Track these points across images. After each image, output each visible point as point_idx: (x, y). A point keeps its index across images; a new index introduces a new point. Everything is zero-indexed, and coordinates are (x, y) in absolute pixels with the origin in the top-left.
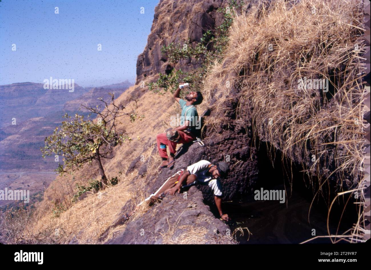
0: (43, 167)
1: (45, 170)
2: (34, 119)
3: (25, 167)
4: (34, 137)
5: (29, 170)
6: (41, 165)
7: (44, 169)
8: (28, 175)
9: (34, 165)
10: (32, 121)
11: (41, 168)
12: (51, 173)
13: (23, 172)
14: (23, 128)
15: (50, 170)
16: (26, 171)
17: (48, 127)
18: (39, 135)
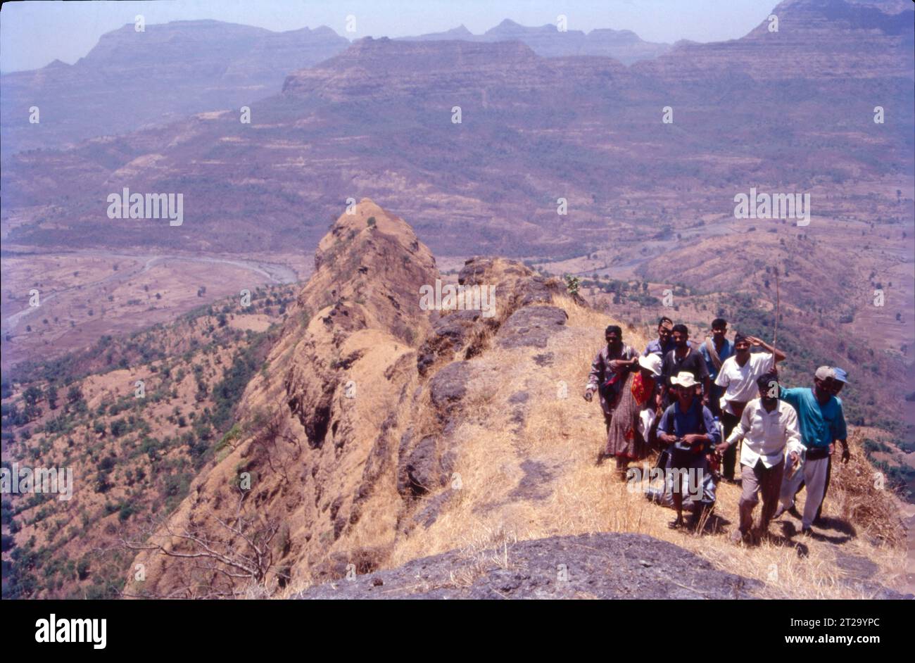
0: (208, 244)
1: (212, 254)
2: (206, 114)
3: (163, 244)
4: (194, 162)
5: (174, 251)
6: (205, 239)
7: (213, 251)
8: (165, 266)
9: (188, 237)
10: (201, 120)
11: (203, 248)
12: (226, 264)
13: (158, 255)
14: (177, 138)
15: (226, 253)
16: (166, 254)
17: (235, 139)
18: (208, 157)
